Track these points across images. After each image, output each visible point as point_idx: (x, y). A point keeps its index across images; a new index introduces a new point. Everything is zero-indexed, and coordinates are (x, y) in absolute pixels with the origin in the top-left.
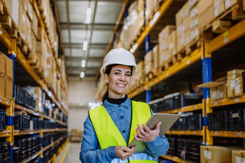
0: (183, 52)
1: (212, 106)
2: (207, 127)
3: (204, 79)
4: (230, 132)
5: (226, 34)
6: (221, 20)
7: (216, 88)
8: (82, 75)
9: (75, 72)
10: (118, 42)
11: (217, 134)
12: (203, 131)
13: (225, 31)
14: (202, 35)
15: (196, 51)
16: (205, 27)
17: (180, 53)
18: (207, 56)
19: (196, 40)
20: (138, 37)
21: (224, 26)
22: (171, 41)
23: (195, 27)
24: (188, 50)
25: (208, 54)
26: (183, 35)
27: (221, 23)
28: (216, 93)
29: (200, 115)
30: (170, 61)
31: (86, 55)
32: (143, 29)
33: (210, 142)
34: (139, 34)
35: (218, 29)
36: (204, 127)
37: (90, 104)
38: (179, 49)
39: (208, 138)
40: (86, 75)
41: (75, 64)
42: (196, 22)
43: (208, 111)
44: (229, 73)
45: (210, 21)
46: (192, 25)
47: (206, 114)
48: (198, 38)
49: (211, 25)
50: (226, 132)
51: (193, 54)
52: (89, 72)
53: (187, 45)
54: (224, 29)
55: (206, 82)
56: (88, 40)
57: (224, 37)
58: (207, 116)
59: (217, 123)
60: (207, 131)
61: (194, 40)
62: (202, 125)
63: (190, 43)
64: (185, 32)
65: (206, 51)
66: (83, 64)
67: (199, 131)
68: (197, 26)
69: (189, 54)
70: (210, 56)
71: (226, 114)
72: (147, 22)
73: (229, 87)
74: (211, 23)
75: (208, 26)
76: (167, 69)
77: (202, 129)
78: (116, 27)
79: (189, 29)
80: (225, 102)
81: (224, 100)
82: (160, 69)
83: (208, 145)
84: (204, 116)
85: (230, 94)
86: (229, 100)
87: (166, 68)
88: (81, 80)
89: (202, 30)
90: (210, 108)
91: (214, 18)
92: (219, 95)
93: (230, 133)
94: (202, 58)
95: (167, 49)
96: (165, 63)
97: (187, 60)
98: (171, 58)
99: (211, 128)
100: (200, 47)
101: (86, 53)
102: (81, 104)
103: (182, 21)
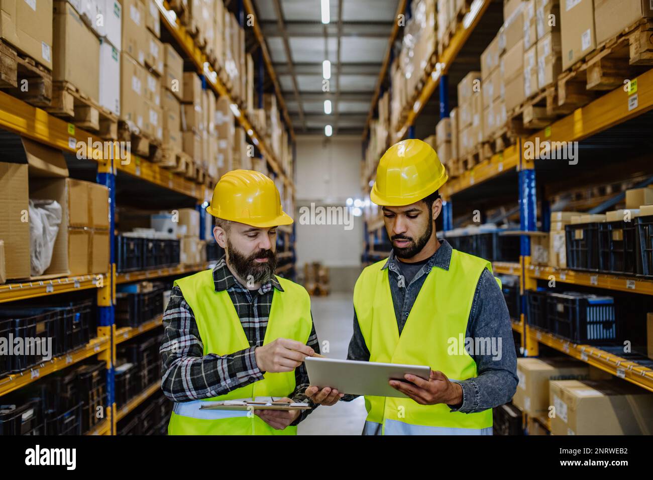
0: (491, 141)
5: (548, 133)
7: (539, 240)
11: (539, 336)
12: (522, 325)
13: (546, 127)
15: (511, 149)
17: (488, 142)
18: (525, 166)
20: (428, 75)
22: (476, 112)
24: (499, 143)
25: (527, 162)
26: (492, 105)
28: (539, 249)
30: (474, 152)
32: (434, 59)
33: (532, 349)
34: (428, 69)
36: (522, 317)
38: (488, 133)
39: (529, 342)
43: (528, 284)
44: (553, 217)
47: (525, 290)
50: (550, 335)
51: (507, 153)
53: (498, 129)
60: (527, 327)
62: (521, 312)
63: (501, 128)
64: (494, 101)
65: (523, 156)
67: (517, 323)
69: (501, 152)
70: (530, 166)
72: (440, 48)
73: (553, 247)
76: (472, 169)
77: (520, 319)
79: (499, 97)
82: (461, 164)
83: (527, 357)
84: (522, 294)
85: (554, 261)
87: (470, 166)
92: (542, 254)
94: (519, 168)
95: (471, 124)
96: (468, 153)
97: (498, 161)
98: (476, 147)
99: (531, 322)
100: (515, 144)
103: (490, 74)
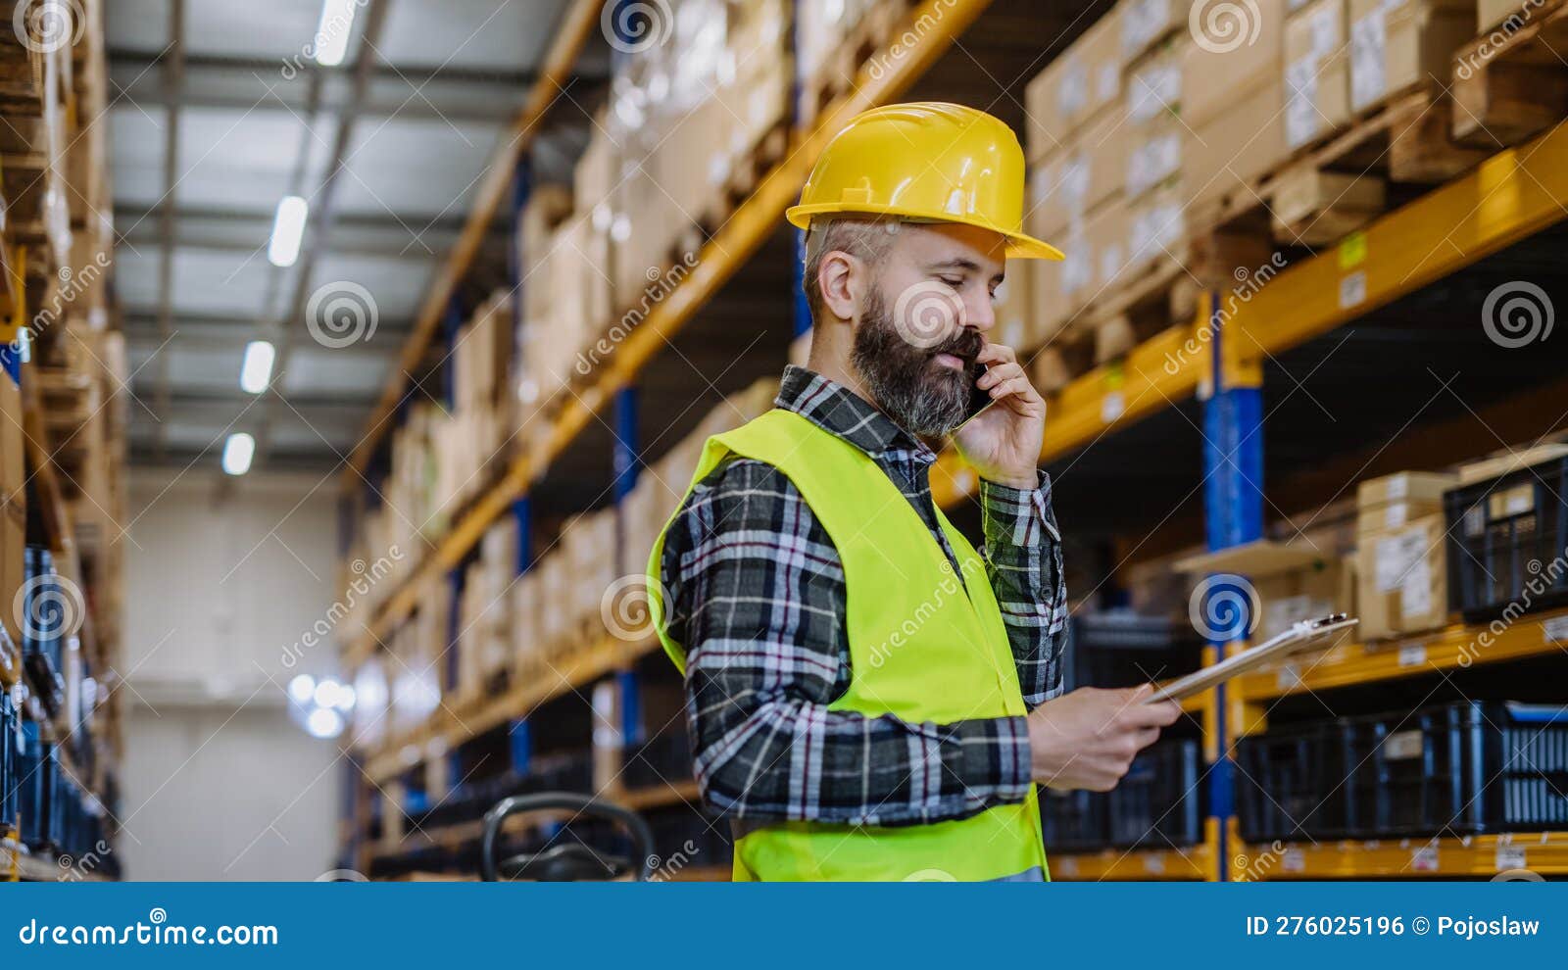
0: (1072, 337)
1: (1263, 691)
2: (1232, 823)
3: (1214, 523)
4: (1372, 845)
5: (1353, 253)
6: (1327, 169)
7: (1293, 582)
8: (239, 454)
9: (178, 432)
10: (556, 220)
12: (1209, 851)
13: (1345, 236)
14: (1211, 248)
15: (1167, 340)
16: (1226, 201)
17: (1056, 344)
18: (1237, 376)
19: (1169, 269)
20: (736, 198)
21: (1344, 210)
23: (1156, 187)
24: (1113, 333)
25: (1244, 363)
26: (1078, 228)
27: (1323, 189)
29: (1189, 750)
31: (283, 305)
32: (775, 144)
34: (744, 178)
35: (1308, 219)
36: (1213, 826)
37: (301, 689)
38: (1050, 317)
40: (270, 459)
41: (183, 367)
42: (1169, 153)
43: (1242, 722)
44: (1369, 491)
45: (1263, 165)
46: (1140, 171)
47: (1229, 741)
48: (1178, 262)
49: (1267, 190)
50: (1347, 846)
51: (1144, 355)
52: (287, 435)
53: (1108, 295)
54: (1345, 224)
55: (1226, 544)
56: (312, 186)
57: (1339, 274)
58: (1230, 755)
59: (1294, 794)
60: (1236, 847)
61: (1154, 267)
62: (1204, 813)
63: (1128, 286)
64: (1091, 211)
65: (1229, 349)
66: (257, 367)
67: (1182, 853)
68: (1171, 180)
69: (1120, 359)
70: (1251, 378)
71: (1349, 735)
72: (808, 103)
73: (1371, 579)
74: (1265, 179)
75: (1247, 198)
77: (1201, 838)
78: (535, 101)
79: (1119, 193)
80: (1342, 667)
81: (1336, 657)
84: (1211, 753)
85: (1374, 620)
86: (1369, 655)
88: (226, 490)
89: (1210, 216)
90: (1253, 703)
91: (1285, 153)
93: (1373, 850)
94: (1205, 390)
97: (1103, 391)
99: (1261, 827)
100: (1190, 321)
101: (287, 287)
102: (220, 686)
103: (1073, 134)
